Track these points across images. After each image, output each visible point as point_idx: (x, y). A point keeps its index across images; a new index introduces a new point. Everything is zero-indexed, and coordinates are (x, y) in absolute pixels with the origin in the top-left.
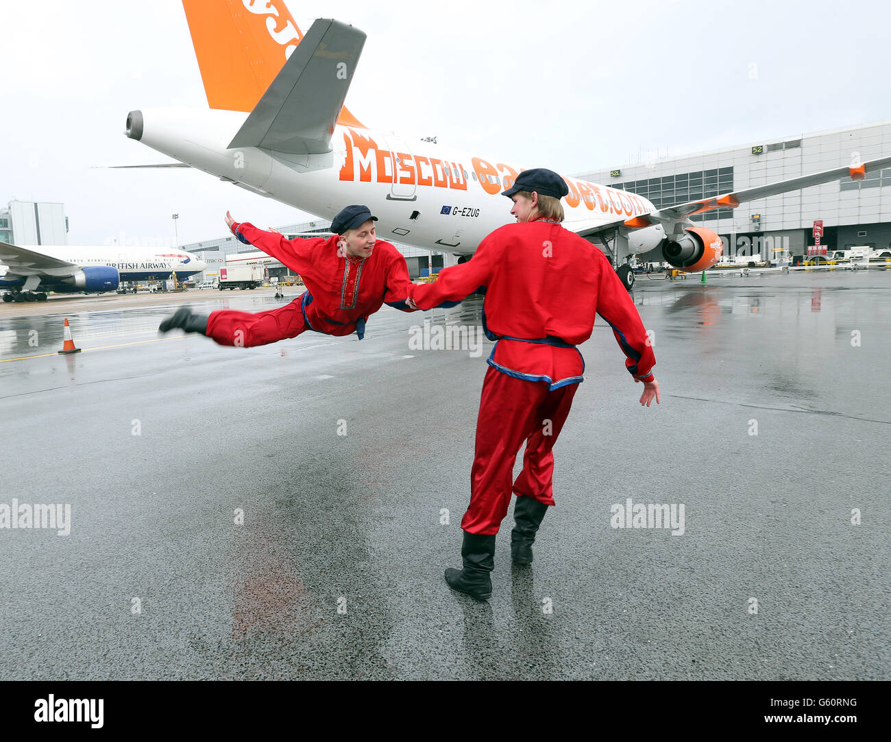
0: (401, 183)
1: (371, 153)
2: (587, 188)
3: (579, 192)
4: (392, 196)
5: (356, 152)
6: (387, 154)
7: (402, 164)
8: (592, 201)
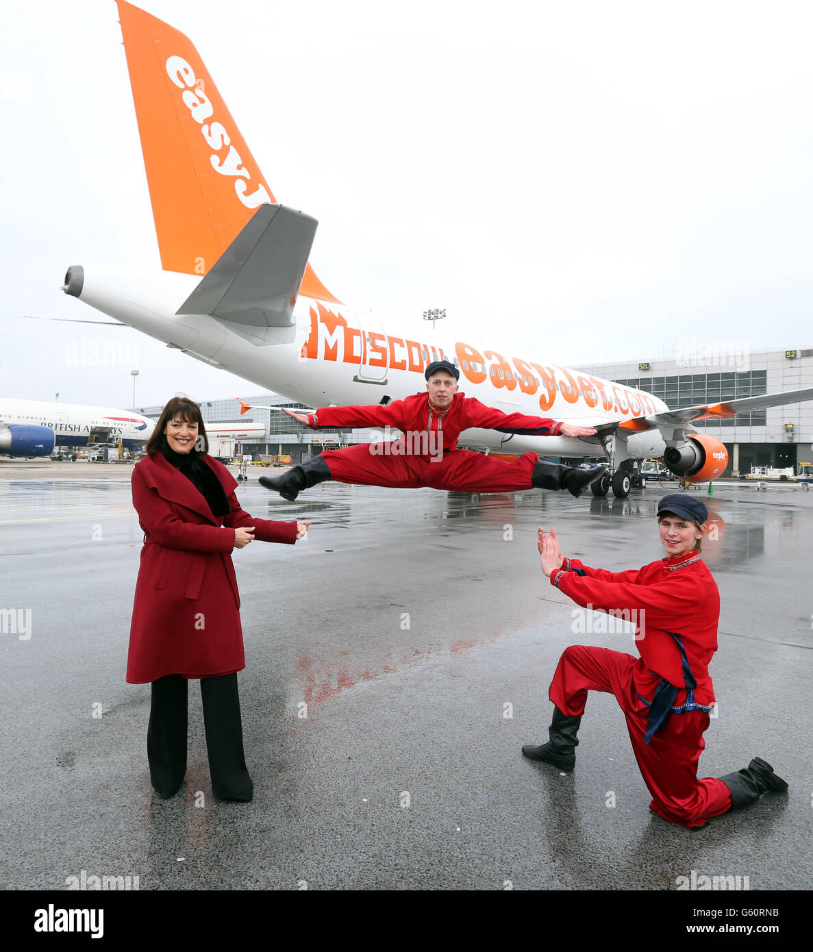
0: (370, 364)
1: (339, 330)
2: (589, 383)
3: (579, 388)
4: (359, 378)
5: (322, 328)
6: (357, 333)
7: (373, 344)
8: (594, 397)
